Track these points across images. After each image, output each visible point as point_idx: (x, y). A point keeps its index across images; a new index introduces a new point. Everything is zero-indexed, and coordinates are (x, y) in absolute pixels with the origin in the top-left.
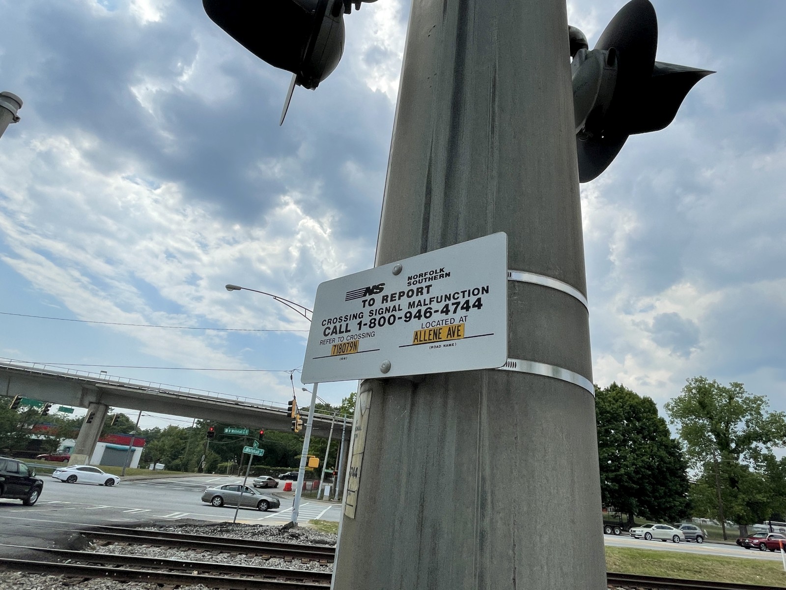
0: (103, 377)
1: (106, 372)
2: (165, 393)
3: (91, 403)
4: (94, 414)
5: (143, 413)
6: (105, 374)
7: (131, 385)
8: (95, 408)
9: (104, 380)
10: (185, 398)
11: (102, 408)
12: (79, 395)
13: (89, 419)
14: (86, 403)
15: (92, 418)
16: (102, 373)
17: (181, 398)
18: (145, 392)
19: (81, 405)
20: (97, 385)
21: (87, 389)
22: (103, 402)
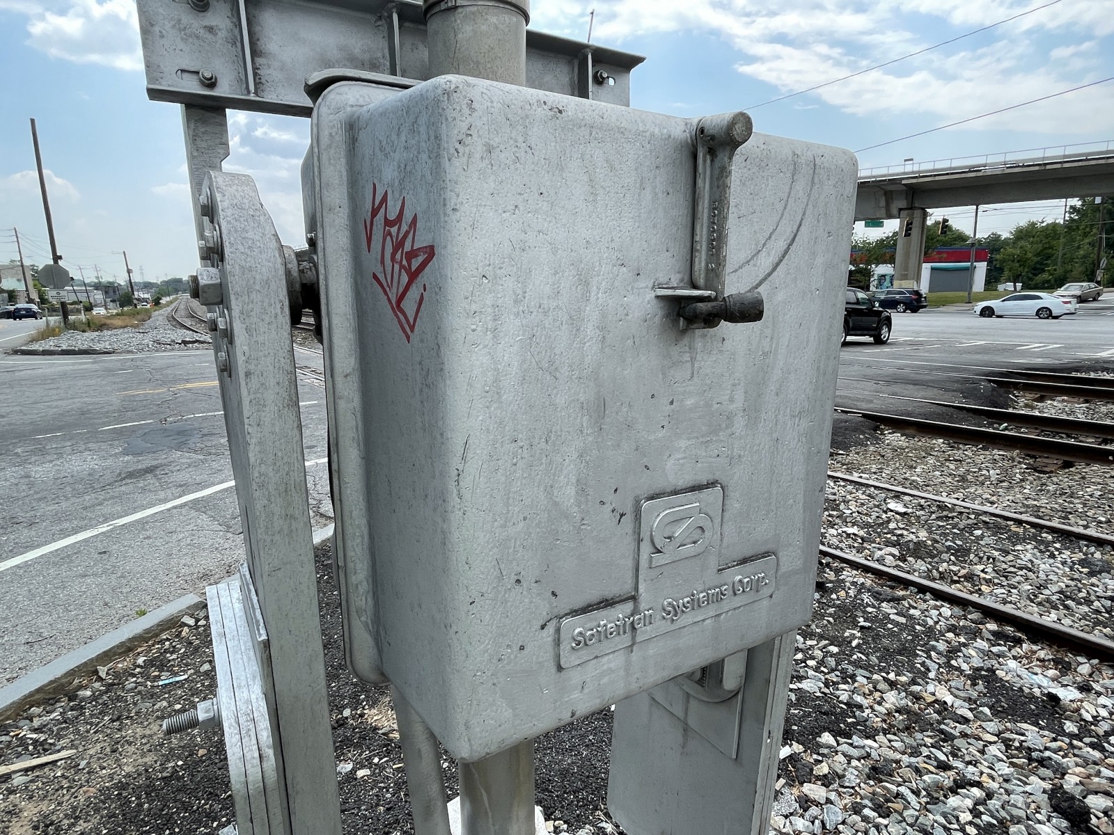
0: (909, 168)
1: (912, 160)
2: (1019, 166)
3: (900, 210)
4: (911, 224)
5: (982, 207)
6: (911, 162)
7: (954, 169)
8: (908, 215)
9: (913, 172)
10: (1059, 166)
11: (918, 213)
12: (883, 203)
13: (906, 231)
14: (895, 211)
15: (910, 229)
16: (907, 163)
17: (1048, 167)
18: (980, 174)
19: (890, 216)
20: (903, 182)
21: (891, 192)
22: (916, 205)
